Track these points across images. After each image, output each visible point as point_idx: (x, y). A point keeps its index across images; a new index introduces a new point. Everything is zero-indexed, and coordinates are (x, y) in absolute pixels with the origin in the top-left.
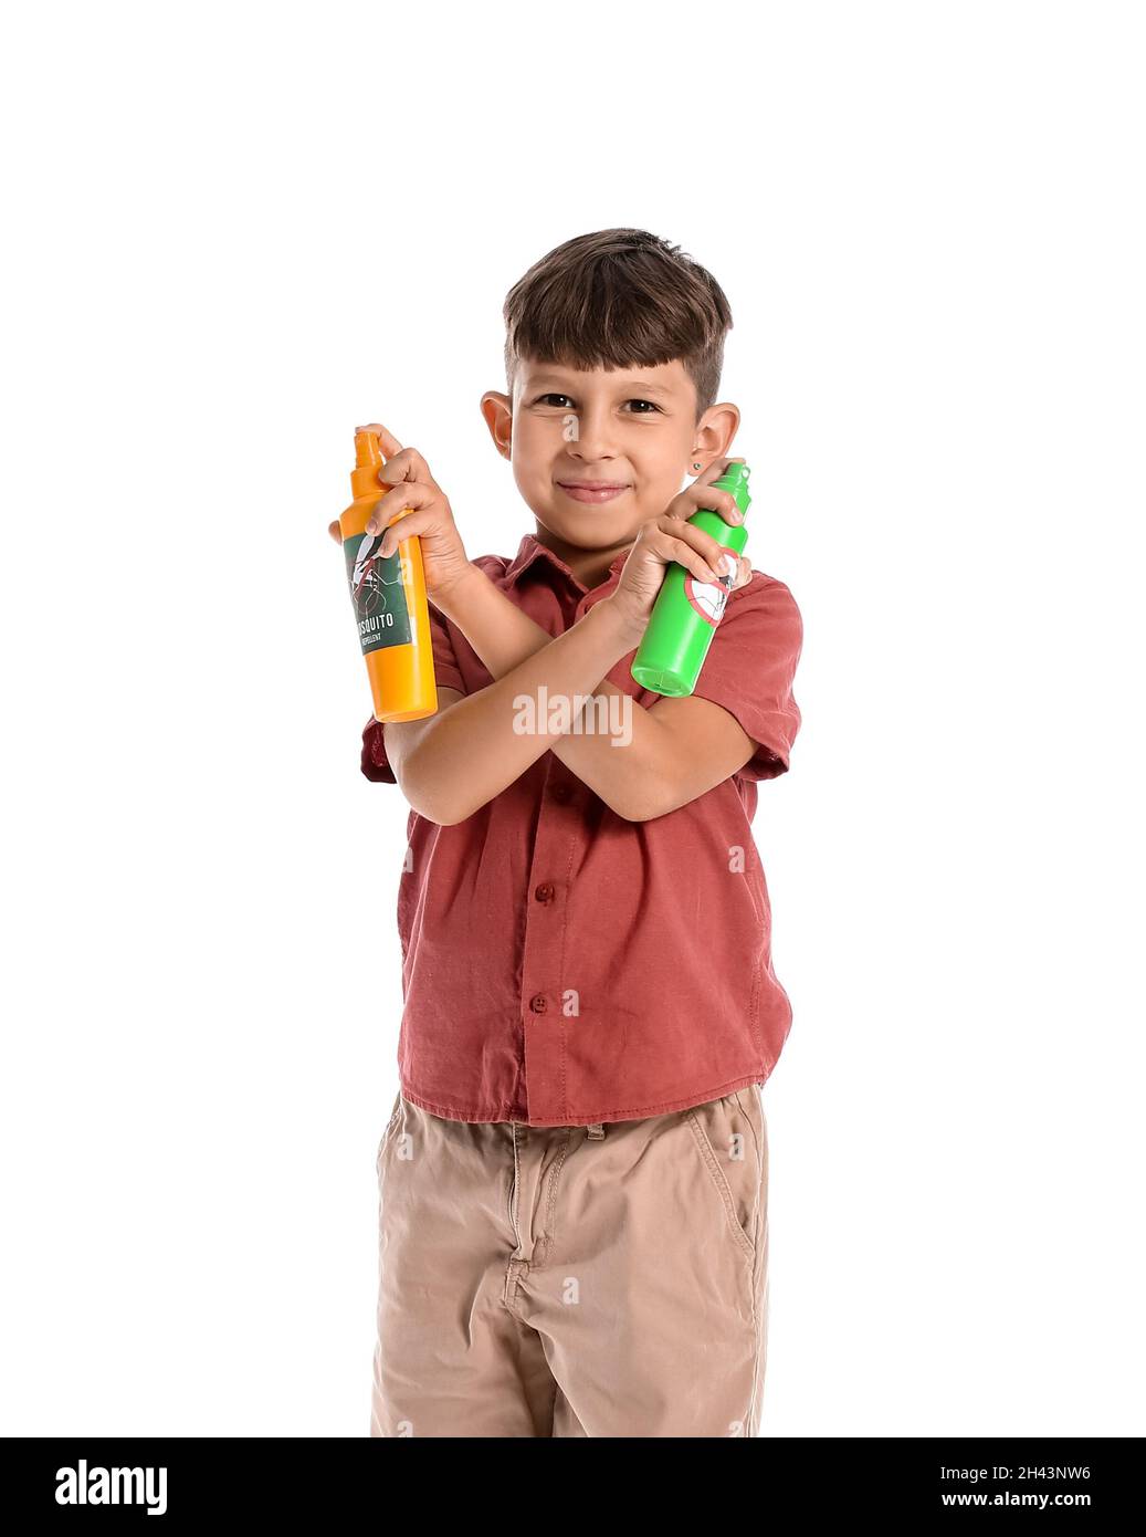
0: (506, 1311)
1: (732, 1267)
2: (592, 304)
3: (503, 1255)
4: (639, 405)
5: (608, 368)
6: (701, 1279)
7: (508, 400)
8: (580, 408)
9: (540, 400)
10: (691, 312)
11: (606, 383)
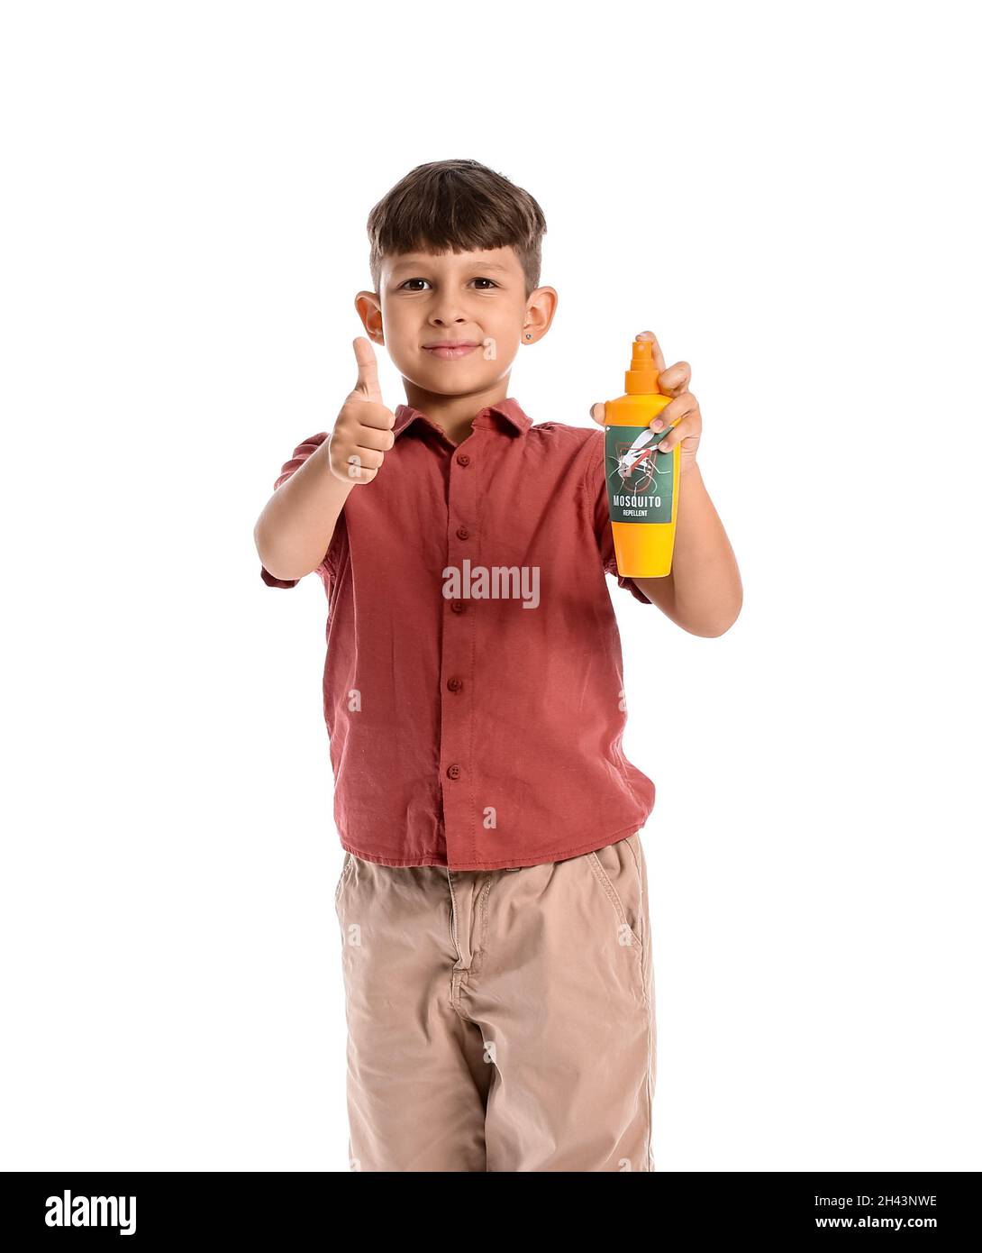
0: (454, 1010)
1: (625, 961)
2: (439, 203)
3: (447, 966)
4: (482, 283)
5: (456, 251)
6: (604, 973)
7: (377, 297)
8: (436, 286)
9: (402, 287)
10: (518, 210)
11: (456, 263)
